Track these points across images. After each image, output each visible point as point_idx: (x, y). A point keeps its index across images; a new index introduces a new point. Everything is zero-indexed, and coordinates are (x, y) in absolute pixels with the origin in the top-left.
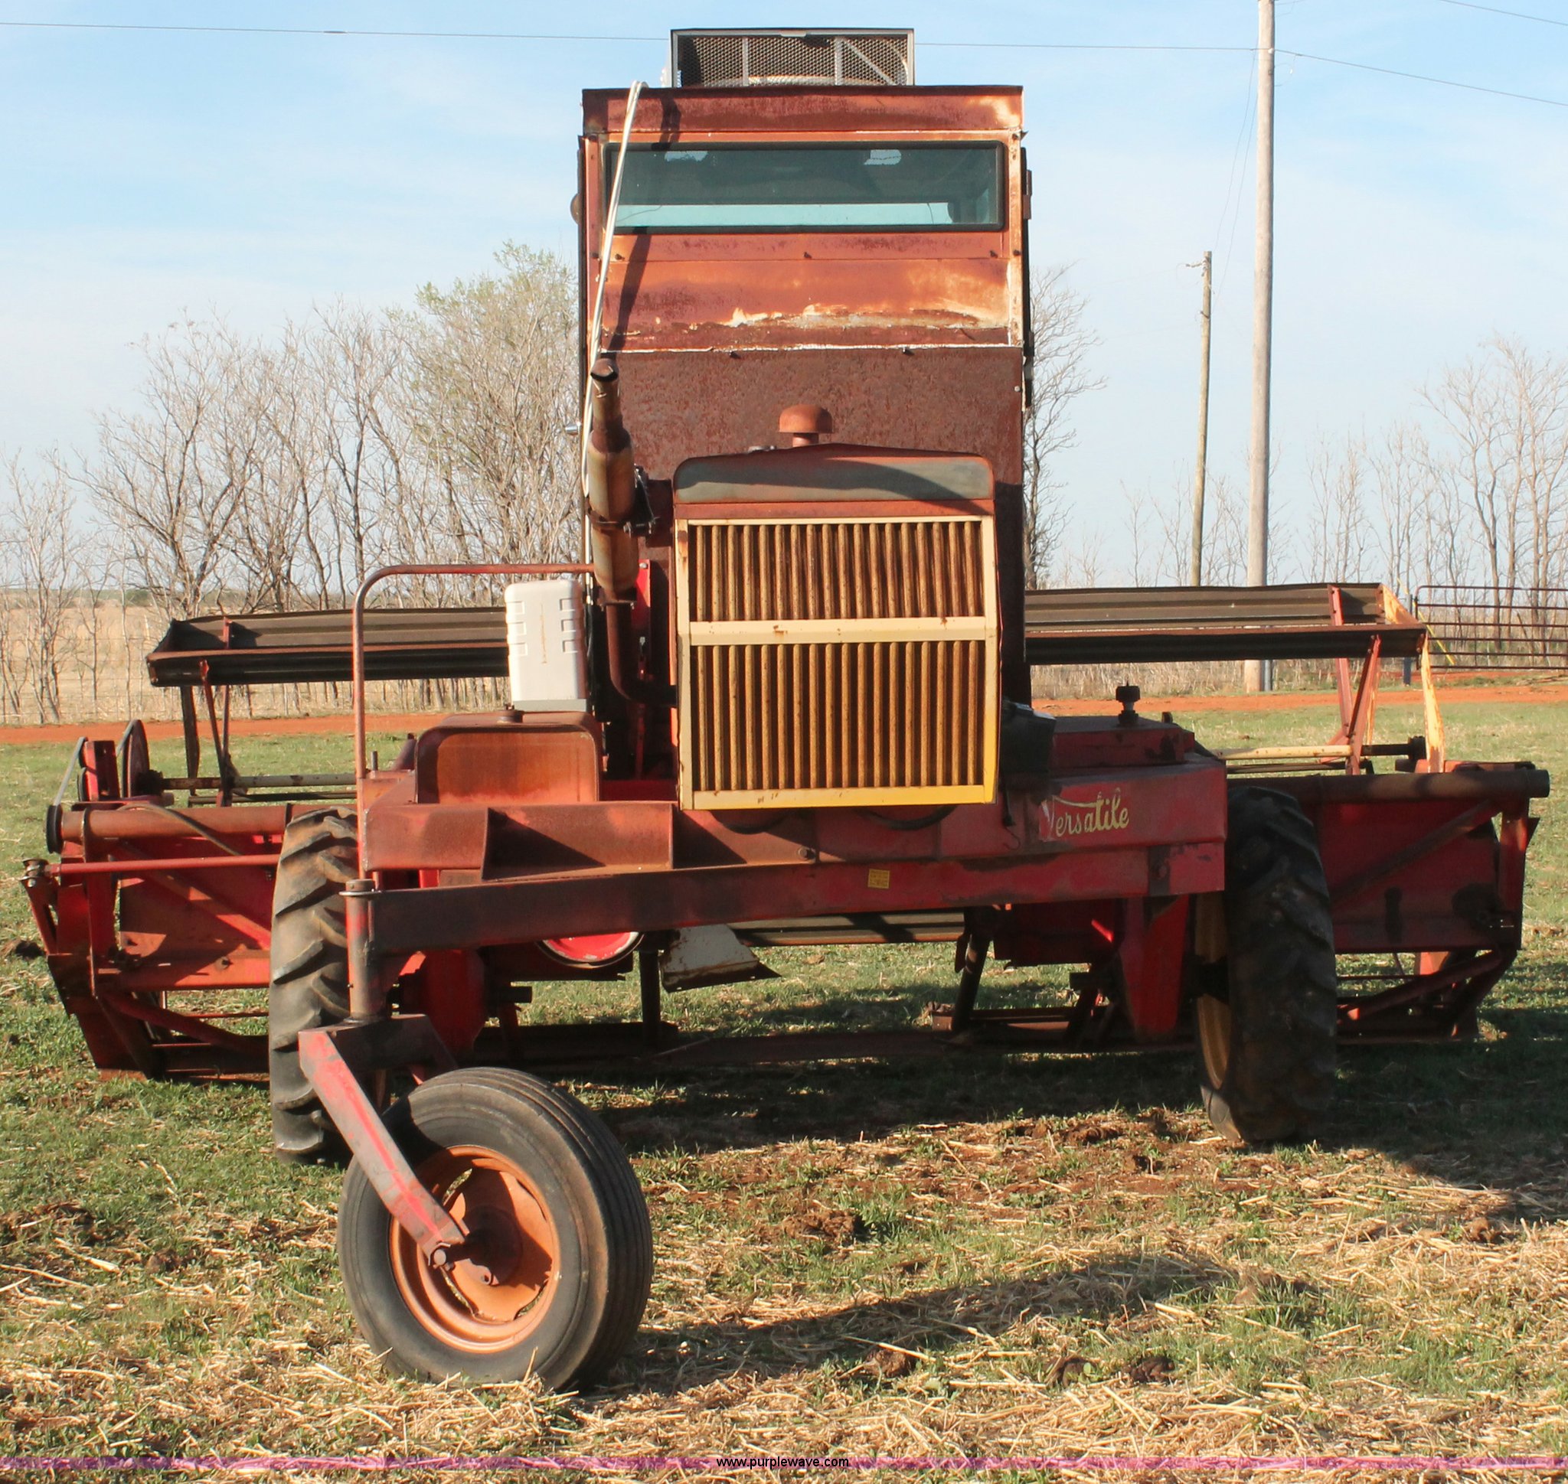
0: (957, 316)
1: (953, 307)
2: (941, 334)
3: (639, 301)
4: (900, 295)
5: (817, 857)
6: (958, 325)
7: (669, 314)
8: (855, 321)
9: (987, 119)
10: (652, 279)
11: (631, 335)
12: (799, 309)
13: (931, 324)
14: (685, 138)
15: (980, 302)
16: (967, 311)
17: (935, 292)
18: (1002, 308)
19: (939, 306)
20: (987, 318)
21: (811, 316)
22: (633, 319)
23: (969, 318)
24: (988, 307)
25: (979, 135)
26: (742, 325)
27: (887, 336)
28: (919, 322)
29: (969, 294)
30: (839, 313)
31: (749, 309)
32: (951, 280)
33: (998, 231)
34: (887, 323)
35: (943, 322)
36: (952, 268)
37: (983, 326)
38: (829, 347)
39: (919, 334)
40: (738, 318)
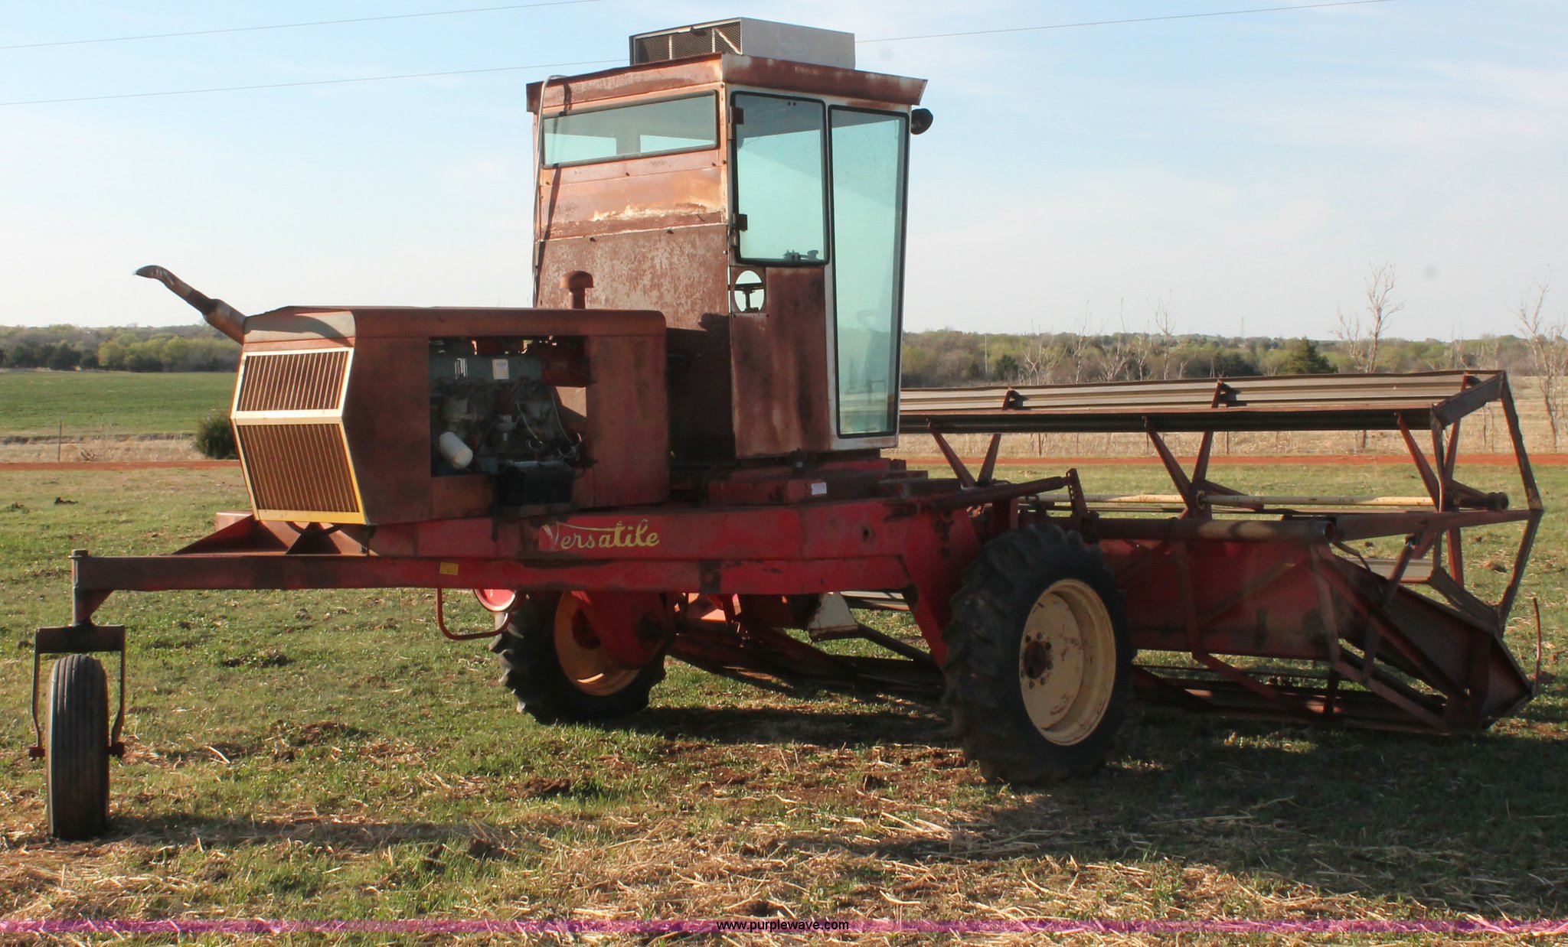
0: (695, 206)
1: (694, 201)
2: (687, 219)
3: (557, 210)
4: (669, 195)
5: (368, 552)
6: (695, 212)
7: (568, 216)
10: (561, 195)
11: (552, 230)
13: (683, 213)
14: (574, 107)
15: (708, 197)
16: (701, 202)
17: (686, 192)
18: (718, 199)
19: (687, 201)
20: (711, 207)
23: (702, 207)
24: (711, 199)
26: (598, 220)
27: (662, 221)
28: (678, 212)
29: (702, 192)
31: (602, 211)
32: (694, 183)
33: (714, 149)
34: (662, 214)
35: (688, 211)
37: (708, 211)
38: (636, 231)
39: (677, 219)
40: (596, 216)
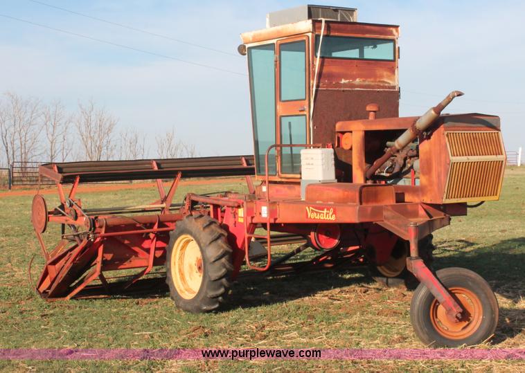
0: (386, 83)
1: (386, 80)
2: (383, 87)
3: (322, 76)
4: (375, 76)
6: (387, 85)
7: (328, 80)
8: (367, 83)
9: (391, 33)
10: (325, 70)
11: (321, 84)
12: (354, 79)
13: (382, 85)
14: (332, 34)
15: (391, 79)
16: (388, 81)
17: (382, 76)
19: (383, 80)
20: (392, 83)
21: (358, 81)
22: (321, 80)
23: (389, 83)
25: (390, 37)
26: (344, 83)
27: (373, 87)
28: (379, 84)
29: (389, 77)
30: (363, 81)
31: (346, 79)
32: (385, 73)
33: (393, 62)
34: (373, 84)
35: (384, 84)
36: (385, 70)
37: (391, 85)
38: (362, 89)
39: (379, 87)
40: (343, 81)
